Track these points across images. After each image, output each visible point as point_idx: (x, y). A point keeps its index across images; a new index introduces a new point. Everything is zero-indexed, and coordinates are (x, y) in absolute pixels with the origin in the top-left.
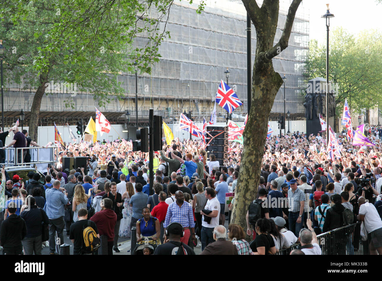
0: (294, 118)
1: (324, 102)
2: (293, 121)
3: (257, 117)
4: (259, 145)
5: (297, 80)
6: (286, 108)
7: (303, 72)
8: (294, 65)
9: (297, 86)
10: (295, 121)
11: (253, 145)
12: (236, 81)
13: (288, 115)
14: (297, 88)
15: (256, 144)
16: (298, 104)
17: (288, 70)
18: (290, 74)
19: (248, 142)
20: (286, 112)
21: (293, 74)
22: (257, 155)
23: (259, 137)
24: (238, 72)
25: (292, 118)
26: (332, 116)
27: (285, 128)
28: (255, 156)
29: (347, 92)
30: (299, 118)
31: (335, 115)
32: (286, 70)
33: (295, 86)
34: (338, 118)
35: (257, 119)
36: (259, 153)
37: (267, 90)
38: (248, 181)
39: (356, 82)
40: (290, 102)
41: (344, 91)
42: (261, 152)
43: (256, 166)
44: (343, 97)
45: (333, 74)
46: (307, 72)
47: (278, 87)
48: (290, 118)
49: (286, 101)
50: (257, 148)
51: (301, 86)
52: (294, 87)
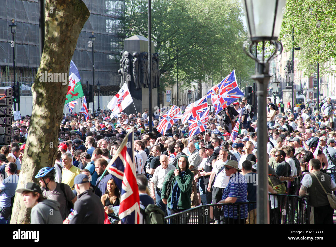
0: (106, 92)
1: (145, 68)
2: (105, 96)
3: (53, 63)
4: (56, 103)
5: (110, 41)
6: (96, 80)
7: (118, 31)
8: (105, 22)
9: (110, 50)
10: (108, 96)
11: (47, 104)
12: (26, 40)
13: (98, 88)
14: (109, 52)
15: (51, 102)
16: (111, 75)
17: (96, 28)
18: (101, 34)
19: (40, 99)
20: (95, 84)
21: (104, 33)
22: (53, 118)
23: (56, 92)
24: (29, 28)
25: (103, 92)
26: (155, 87)
27: (93, 101)
28: (50, 120)
29: (174, 59)
30: (113, 92)
31: (159, 86)
32: (95, 29)
33: (106, 49)
34: (163, 92)
35: (52, 66)
36: (56, 116)
37: (67, 25)
38: (40, 155)
39: (186, 46)
40: (100, 70)
41: (169, 58)
42: (58, 114)
43: (52, 134)
44: (169, 65)
45: (155, 35)
46: (122, 31)
47: (82, 21)
48: (101, 92)
49: (95, 70)
50: (53, 107)
51: (115, 50)
52: (105, 51)
